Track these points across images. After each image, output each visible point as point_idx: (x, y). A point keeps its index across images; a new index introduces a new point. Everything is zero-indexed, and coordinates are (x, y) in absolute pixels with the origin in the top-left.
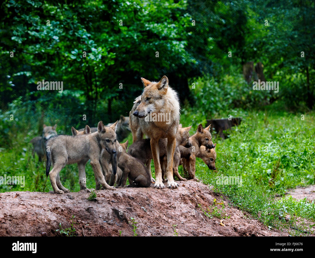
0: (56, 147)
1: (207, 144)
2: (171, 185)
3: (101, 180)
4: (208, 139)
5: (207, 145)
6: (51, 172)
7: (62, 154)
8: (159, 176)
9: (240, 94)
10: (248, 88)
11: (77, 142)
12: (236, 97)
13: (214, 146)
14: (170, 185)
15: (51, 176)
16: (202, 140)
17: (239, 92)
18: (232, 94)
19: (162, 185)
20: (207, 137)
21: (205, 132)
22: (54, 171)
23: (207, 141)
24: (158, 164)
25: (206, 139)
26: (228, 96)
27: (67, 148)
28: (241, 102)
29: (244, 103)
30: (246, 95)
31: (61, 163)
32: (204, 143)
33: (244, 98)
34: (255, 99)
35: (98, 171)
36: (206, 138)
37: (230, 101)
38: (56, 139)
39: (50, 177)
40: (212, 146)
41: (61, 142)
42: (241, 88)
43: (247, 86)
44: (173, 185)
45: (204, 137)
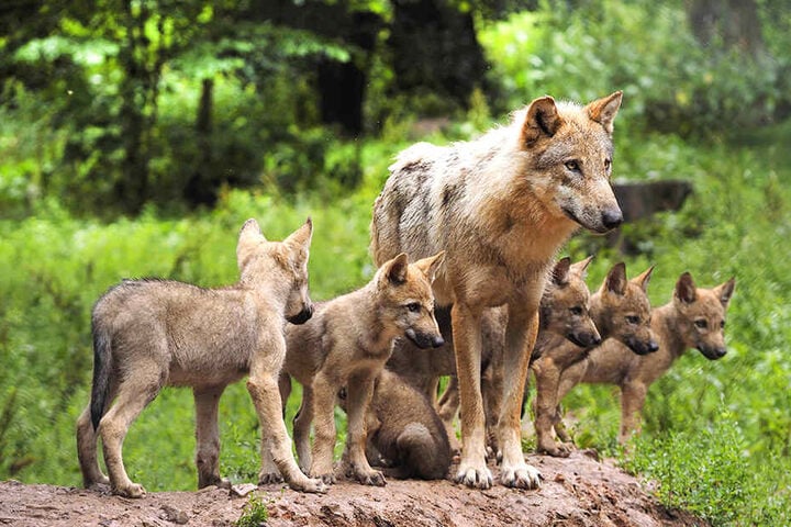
0: (130, 324)
1: (632, 335)
2: (516, 477)
3: (277, 448)
4: (635, 320)
5: (632, 341)
6: (107, 418)
7: (149, 351)
8: (473, 437)
9: (672, 82)
10: (700, 62)
11: (210, 313)
12: (657, 94)
13: (654, 346)
14: (511, 477)
15: (108, 434)
16: (617, 320)
17: (666, 73)
18: (646, 81)
19: (486, 474)
20: (634, 310)
21: (631, 292)
22: (117, 413)
23: (633, 326)
24: (474, 395)
25: (629, 317)
26: (631, 90)
27: (170, 330)
28: (675, 112)
29: (684, 116)
30: (690, 86)
31: (146, 384)
32: (623, 331)
33: (683, 98)
34: (721, 103)
35: (271, 416)
36: (632, 314)
37: (638, 107)
38: (132, 293)
39: (103, 435)
40: (649, 345)
41: (148, 310)
42: (674, 60)
43: (698, 53)
44: (523, 476)
45: (625, 310)
